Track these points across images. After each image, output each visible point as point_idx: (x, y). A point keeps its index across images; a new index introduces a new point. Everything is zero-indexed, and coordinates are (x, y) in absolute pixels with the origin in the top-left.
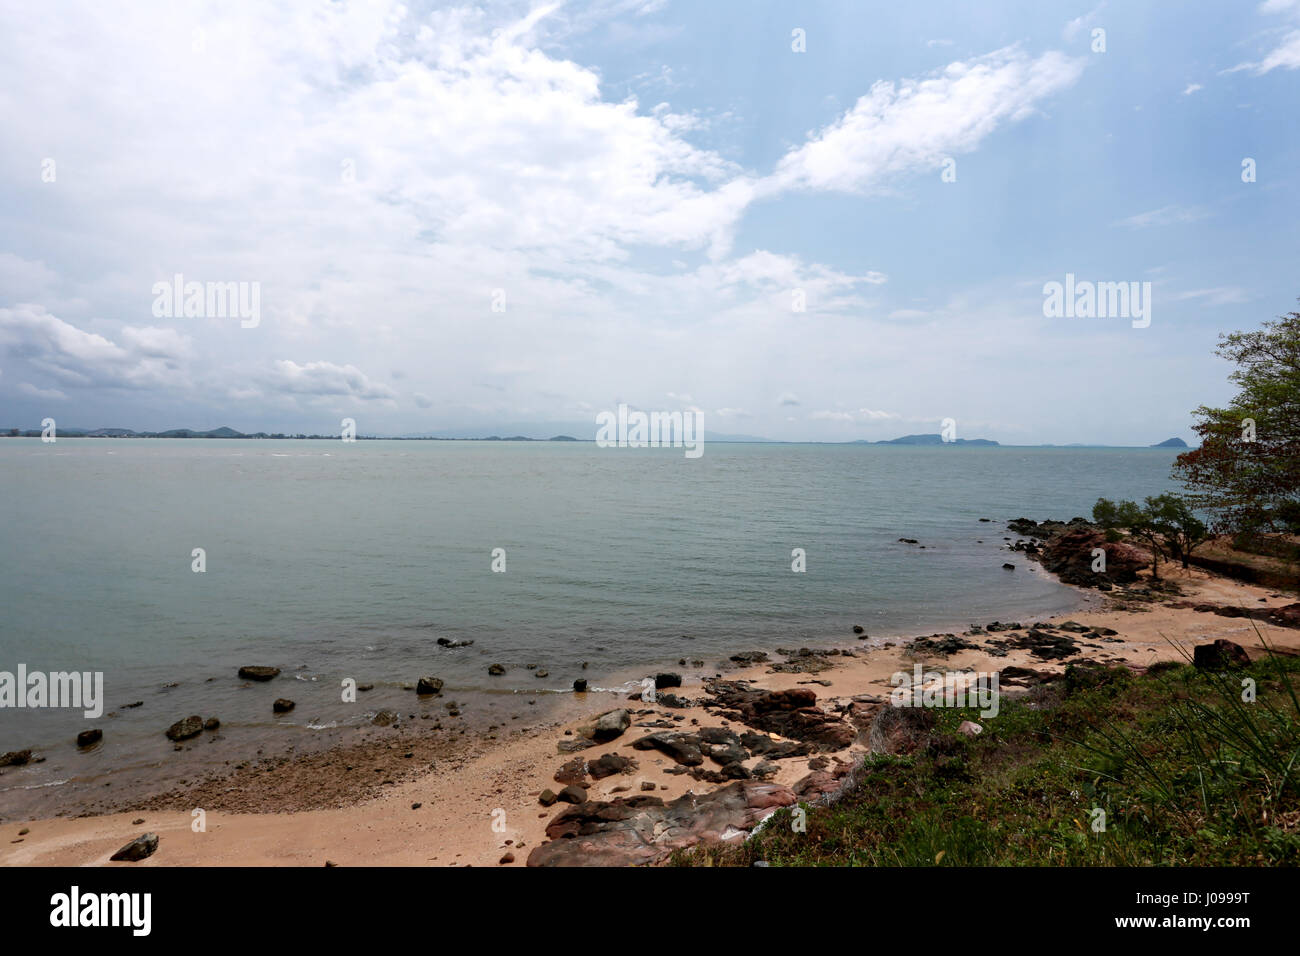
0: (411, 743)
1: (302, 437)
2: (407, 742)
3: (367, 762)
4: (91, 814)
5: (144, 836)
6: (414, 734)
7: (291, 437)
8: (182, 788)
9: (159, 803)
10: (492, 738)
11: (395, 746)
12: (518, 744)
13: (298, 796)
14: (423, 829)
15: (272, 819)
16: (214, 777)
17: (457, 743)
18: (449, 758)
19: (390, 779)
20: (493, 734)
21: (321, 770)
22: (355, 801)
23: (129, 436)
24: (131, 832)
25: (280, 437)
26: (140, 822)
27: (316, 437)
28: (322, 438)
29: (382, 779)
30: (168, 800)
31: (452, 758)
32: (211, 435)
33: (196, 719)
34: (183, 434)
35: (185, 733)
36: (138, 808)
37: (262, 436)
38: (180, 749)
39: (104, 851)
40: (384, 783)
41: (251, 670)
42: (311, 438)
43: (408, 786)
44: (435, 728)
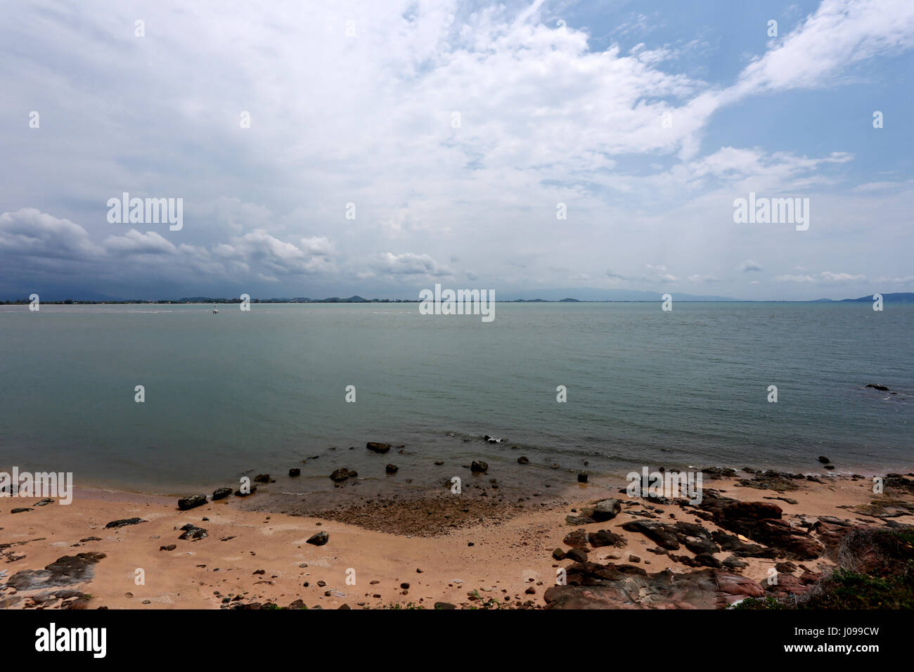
0: (467, 503)
1: (399, 301)
2: (465, 501)
3: (441, 511)
4: (296, 515)
5: (322, 533)
6: (469, 497)
7: (393, 301)
8: (339, 509)
9: (329, 515)
10: (520, 507)
11: (457, 503)
12: (538, 513)
13: (401, 525)
14: (475, 560)
15: (385, 536)
16: (355, 505)
17: (497, 507)
18: (492, 516)
19: (454, 524)
20: (521, 504)
21: (413, 512)
22: (433, 534)
23: (308, 302)
24: (315, 529)
25: (387, 301)
26: (319, 524)
27: (407, 301)
28: (411, 302)
29: (449, 524)
30: (333, 514)
31: (493, 517)
32: (349, 301)
33: (345, 470)
34: (334, 300)
35: (340, 477)
36: (318, 516)
37: (376, 301)
38: (338, 486)
39: (302, 537)
40: (451, 526)
41: (374, 445)
42: (404, 302)
43: (465, 530)
44: (482, 495)
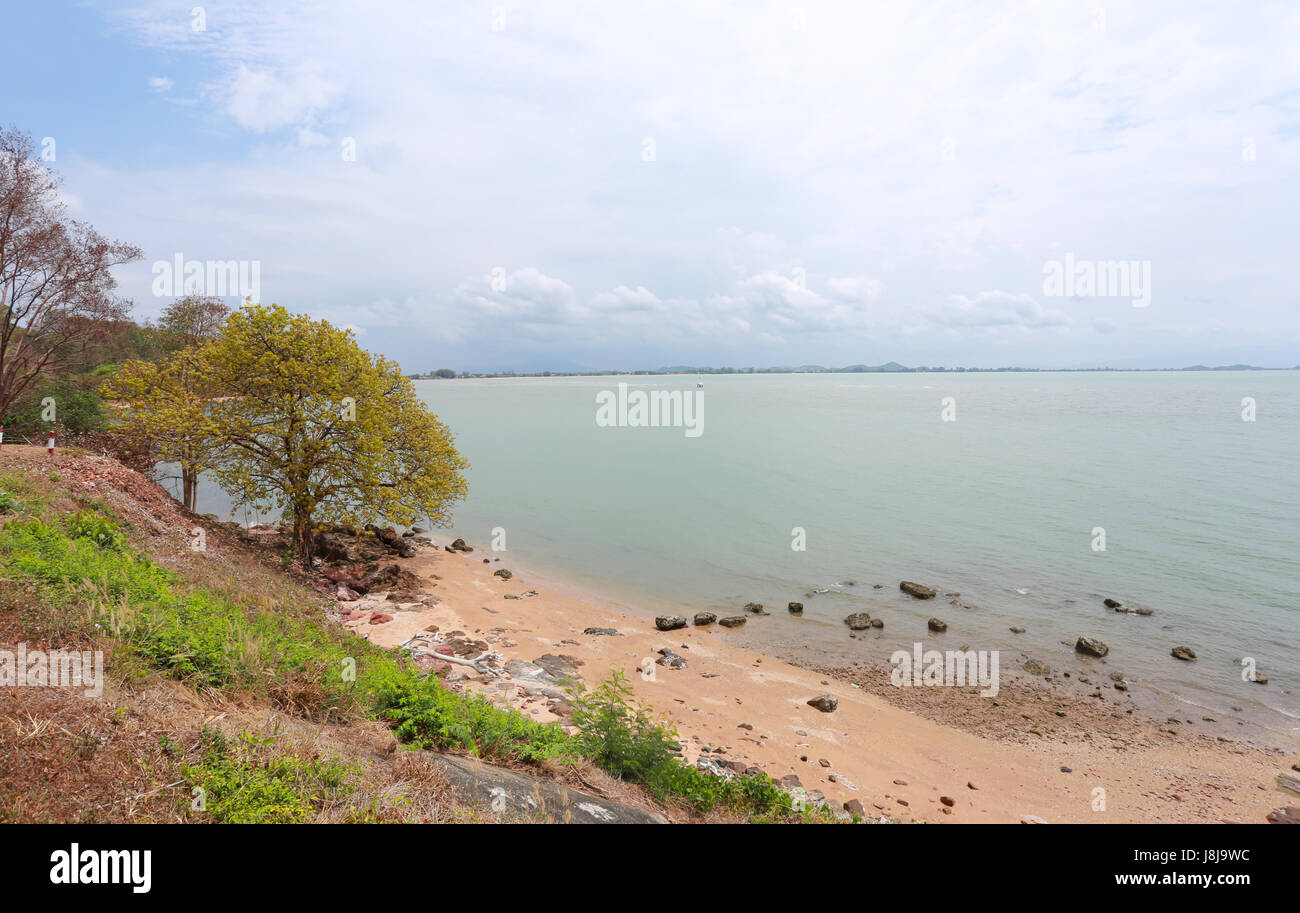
0: (1064, 702)
1: (962, 370)
2: (1060, 699)
3: (1015, 705)
4: (796, 665)
5: (828, 696)
6: (1068, 694)
7: (951, 371)
8: (854, 668)
9: (841, 674)
10: (1170, 732)
11: (1045, 699)
12: (1209, 753)
13: (946, 711)
14: (1072, 796)
15: (920, 721)
16: (877, 668)
17: (1122, 721)
18: (1110, 734)
19: (1038, 730)
20: (1173, 727)
21: (969, 696)
22: (1000, 737)
23: (822, 371)
24: (820, 689)
25: (941, 370)
26: (825, 683)
28: (982, 371)
29: (1029, 728)
30: (845, 674)
31: (1113, 736)
32: (881, 370)
33: (866, 616)
34: (859, 369)
35: (858, 625)
36: (826, 672)
37: (924, 369)
38: (853, 637)
39: (801, 696)
40: (1031, 732)
41: (910, 586)
42: (970, 371)
43: (1057, 745)
44: (1095, 696)
